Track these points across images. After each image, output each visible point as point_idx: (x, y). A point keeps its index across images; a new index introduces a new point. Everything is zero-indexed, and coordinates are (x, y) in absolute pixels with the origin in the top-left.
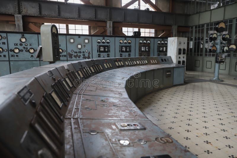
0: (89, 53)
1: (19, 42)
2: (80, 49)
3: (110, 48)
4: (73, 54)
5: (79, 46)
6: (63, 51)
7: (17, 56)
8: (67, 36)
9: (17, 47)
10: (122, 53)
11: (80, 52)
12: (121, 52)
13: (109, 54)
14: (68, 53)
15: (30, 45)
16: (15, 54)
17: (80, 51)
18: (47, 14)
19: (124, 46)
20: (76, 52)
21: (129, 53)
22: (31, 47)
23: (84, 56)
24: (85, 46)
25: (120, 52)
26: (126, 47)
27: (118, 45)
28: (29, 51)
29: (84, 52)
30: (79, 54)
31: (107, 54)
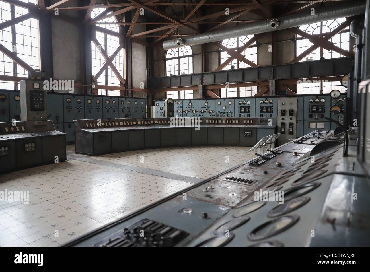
0: (232, 114)
1: (188, 106)
2: (225, 110)
3: (250, 109)
4: (219, 114)
5: (224, 108)
6: (212, 111)
7: (187, 115)
8: (216, 100)
9: (187, 109)
10: (262, 114)
11: (225, 113)
12: (262, 112)
13: (249, 115)
14: (216, 113)
15: (194, 107)
16: (186, 114)
17: (224, 111)
18: (219, 82)
19: (265, 107)
20: (222, 113)
21: (270, 113)
22: (194, 109)
23: (228, 115)
24: (228, 107)
25: (260, 112)
26: (267, 107)
27: (258, 106)
28: (192, 112)
29: (227, 113)
30: (224, 114)
31: (248, 115)
